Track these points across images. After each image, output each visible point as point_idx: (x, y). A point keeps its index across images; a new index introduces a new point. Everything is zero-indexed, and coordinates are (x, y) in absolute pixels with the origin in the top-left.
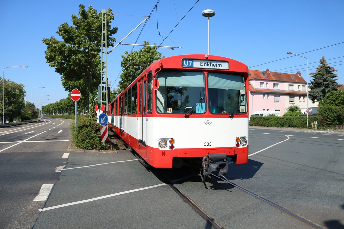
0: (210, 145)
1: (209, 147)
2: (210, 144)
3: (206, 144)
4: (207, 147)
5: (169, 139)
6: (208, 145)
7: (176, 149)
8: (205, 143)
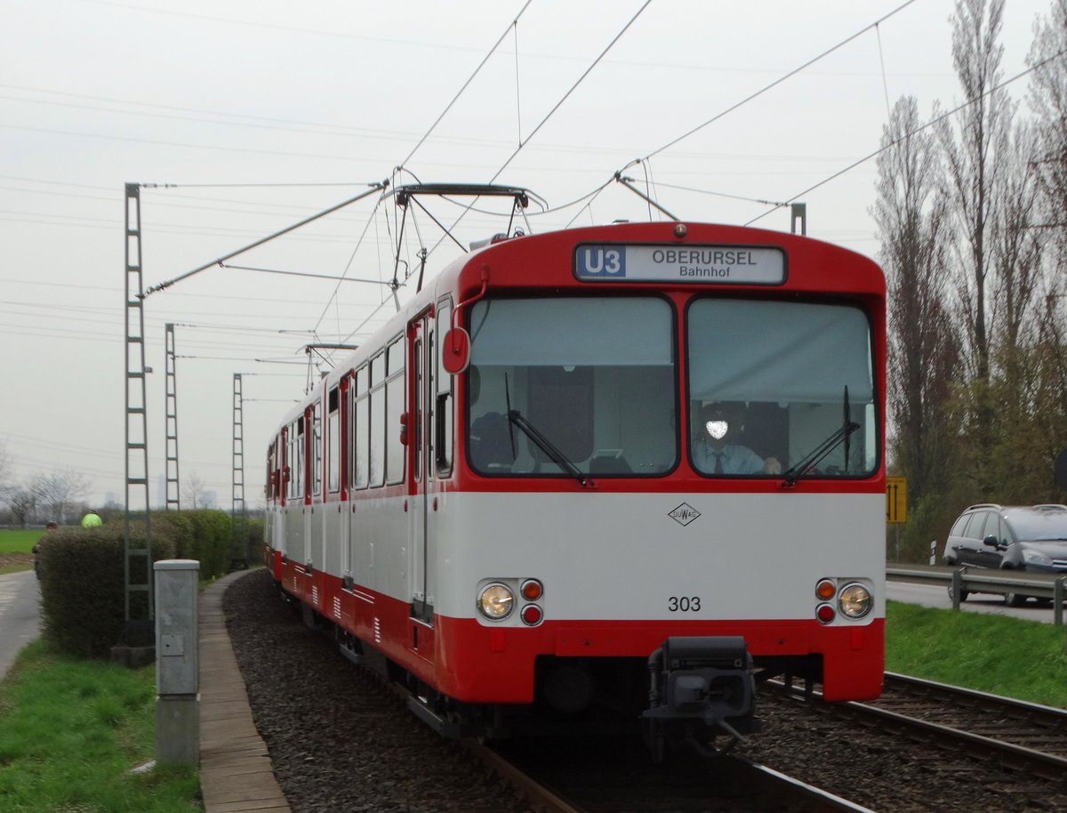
0: (696, 607)
1: (690, 616)
2: (692, 604)
3: (677, 603)
4: (679, 616)
5: (521, 582)
6: (685, 607)
7: (547, 622)
8: (674, 601)
